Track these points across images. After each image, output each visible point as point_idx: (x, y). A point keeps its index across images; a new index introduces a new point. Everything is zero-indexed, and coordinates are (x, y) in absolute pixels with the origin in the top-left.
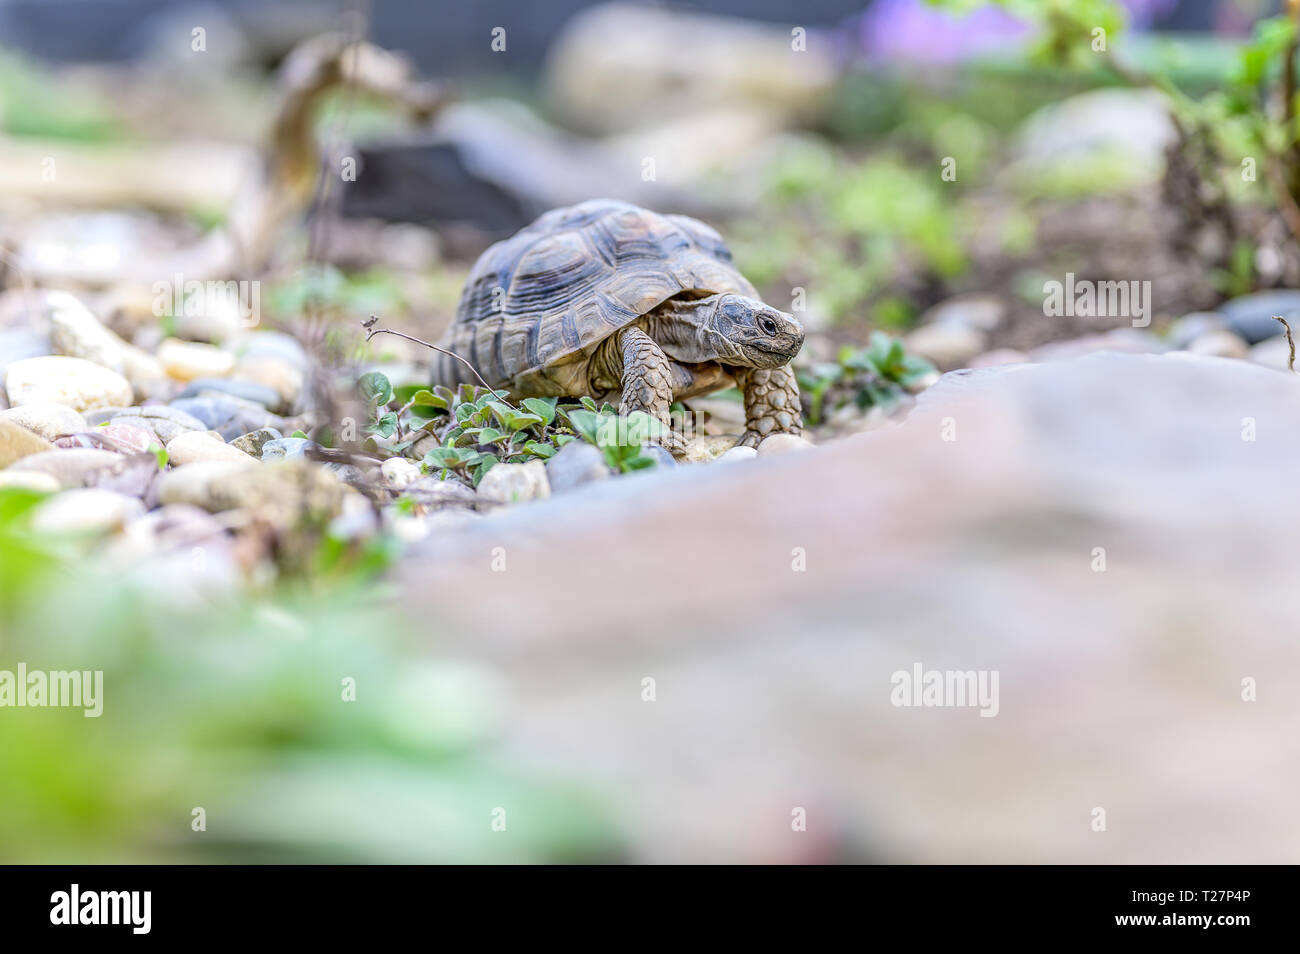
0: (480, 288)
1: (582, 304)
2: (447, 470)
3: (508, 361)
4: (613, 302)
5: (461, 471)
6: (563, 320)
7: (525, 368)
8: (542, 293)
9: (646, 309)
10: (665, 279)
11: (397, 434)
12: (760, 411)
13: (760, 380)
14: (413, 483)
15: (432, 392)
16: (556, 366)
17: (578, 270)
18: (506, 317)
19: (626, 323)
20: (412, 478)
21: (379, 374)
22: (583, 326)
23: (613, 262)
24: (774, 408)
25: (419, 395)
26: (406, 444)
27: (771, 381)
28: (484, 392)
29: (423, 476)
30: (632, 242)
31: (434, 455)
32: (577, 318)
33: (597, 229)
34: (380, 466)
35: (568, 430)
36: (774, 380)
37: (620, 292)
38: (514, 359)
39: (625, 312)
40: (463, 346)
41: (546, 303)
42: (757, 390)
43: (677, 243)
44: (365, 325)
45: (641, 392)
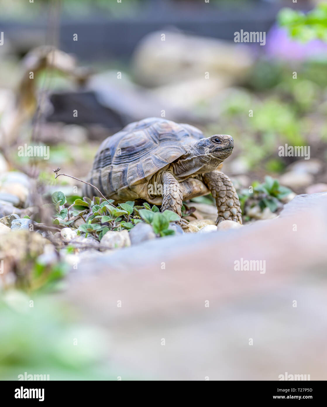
0: (102, 154)
1: (144, 160)
2: (88, 233)
3: (115, 184)
4: (158, 158)
5: (94, 234)
6: (137, 166)
7: (122, 186)
8: (129, 155)
9: (171, 161)
10: (179, 149)
11: (68, 217)
12: (223, 208)
13: (222, 196)
14: (74, 239)
15: (82, 200)
16: (135, 185)
17: (143, 146)
18: (114, 166)
19: (163, 166)
20: (73, 237)
21: (61, 192)
22: (146, 168)
23: (158, 142)
24: (229, 207)
25: (76, 201)
26: (71, 221)
27: (226, 195)
28: (104, 200)
29: (78, 236)
30: (165, 134)
31: (82, 227)
32: (143, 165)
33: (151, 129)
34: (60, 231)
35: (138, 217)
36: (228, 195)
37: (161, 154)
38: (117, 183)
39: (163, 162)
40: (96, 178)
41: (130, 160)
42: (221, 200)
43: (184, 134)
44: (55, 172)
45: (170, 201)
